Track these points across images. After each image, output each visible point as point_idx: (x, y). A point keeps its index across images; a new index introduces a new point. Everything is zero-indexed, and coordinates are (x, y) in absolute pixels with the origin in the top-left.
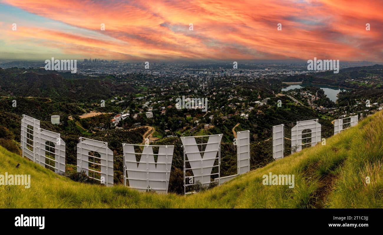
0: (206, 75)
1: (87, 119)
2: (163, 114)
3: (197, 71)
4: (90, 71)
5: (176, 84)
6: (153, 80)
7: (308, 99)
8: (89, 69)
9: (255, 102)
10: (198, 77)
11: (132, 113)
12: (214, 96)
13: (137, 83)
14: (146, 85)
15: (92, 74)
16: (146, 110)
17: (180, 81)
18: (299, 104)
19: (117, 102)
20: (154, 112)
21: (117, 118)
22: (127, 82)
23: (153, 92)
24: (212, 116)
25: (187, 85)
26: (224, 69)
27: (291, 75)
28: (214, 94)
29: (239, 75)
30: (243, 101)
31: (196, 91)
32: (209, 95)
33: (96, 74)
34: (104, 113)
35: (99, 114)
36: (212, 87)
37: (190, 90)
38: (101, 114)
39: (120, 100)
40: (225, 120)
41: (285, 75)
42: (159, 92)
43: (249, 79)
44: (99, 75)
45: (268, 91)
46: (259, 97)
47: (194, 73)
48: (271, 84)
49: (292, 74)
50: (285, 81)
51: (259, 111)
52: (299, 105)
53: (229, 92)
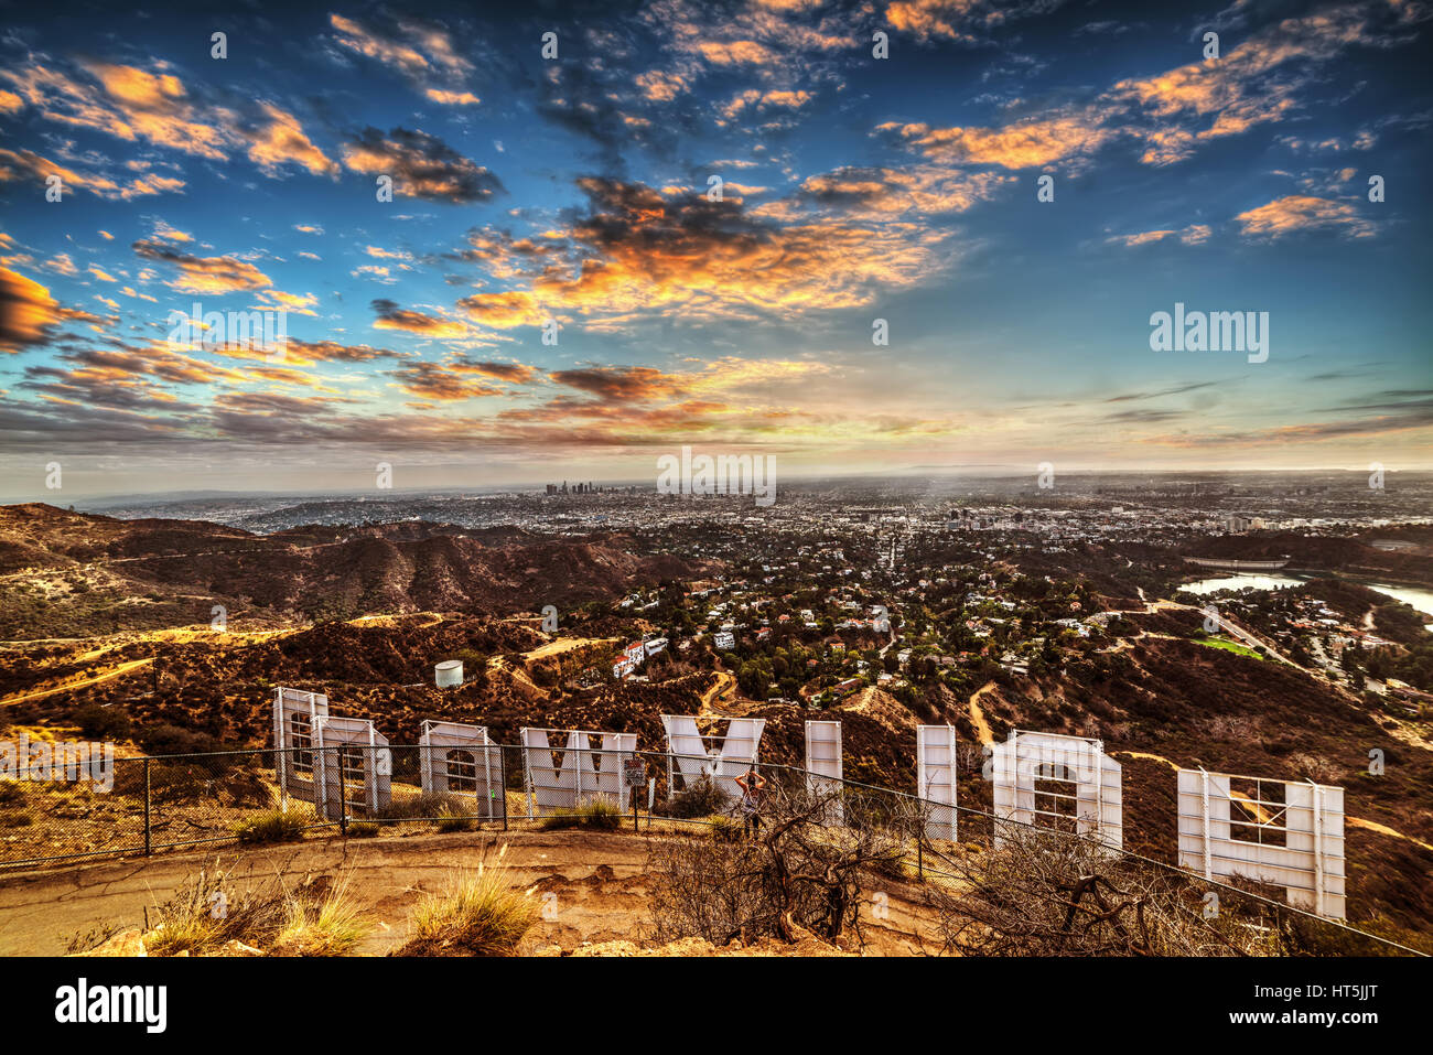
0: (901, 526)
1: (547, 661)
2: (763, 638)
3: (874, 512)
4: (566, 521)
5: (808, 551)
6: (744, 541)
7: (1313, 635)
8: (562, 516)
9: (1060, 621)
10: (876, 531)
11: (673, 639)
12: (921, 589)
13: (697, 551)
14: (723, 556)
15: (570, 530)
16: (714, 628)
17: (820, 544)
18: (1258, 649)
19: (639, 606)
20: (737, 634)
21: (634, 651)
22: (670, 548)
23: (738, 574)
24: (909, 651)
25: (842, 556)
26: (960, 507)
27: (1227, 533)
28: (923, 583)
29: (1011, 526)
30: (1016, 613)
31: (866, 574)
32: (906, 587)
33: (583, 529)
34: (595, 641)
35: (582, 642)
36: (919, 562)
37: (848, 571)
38: (587, 642)
39: (648, 600)
40: (946, 667)
41: (1199, 530)
42: (755, 575)
43: (1045, 542)
44: (590, 529)
45: (1117, 585)
46: (1076, 606)
47: (865, 518)
48: (1131, 563)
49: (1232, 530)
50: (1195, 556)
51: (1070, 652)
52: (1259, 657)
53: (971, 579)
